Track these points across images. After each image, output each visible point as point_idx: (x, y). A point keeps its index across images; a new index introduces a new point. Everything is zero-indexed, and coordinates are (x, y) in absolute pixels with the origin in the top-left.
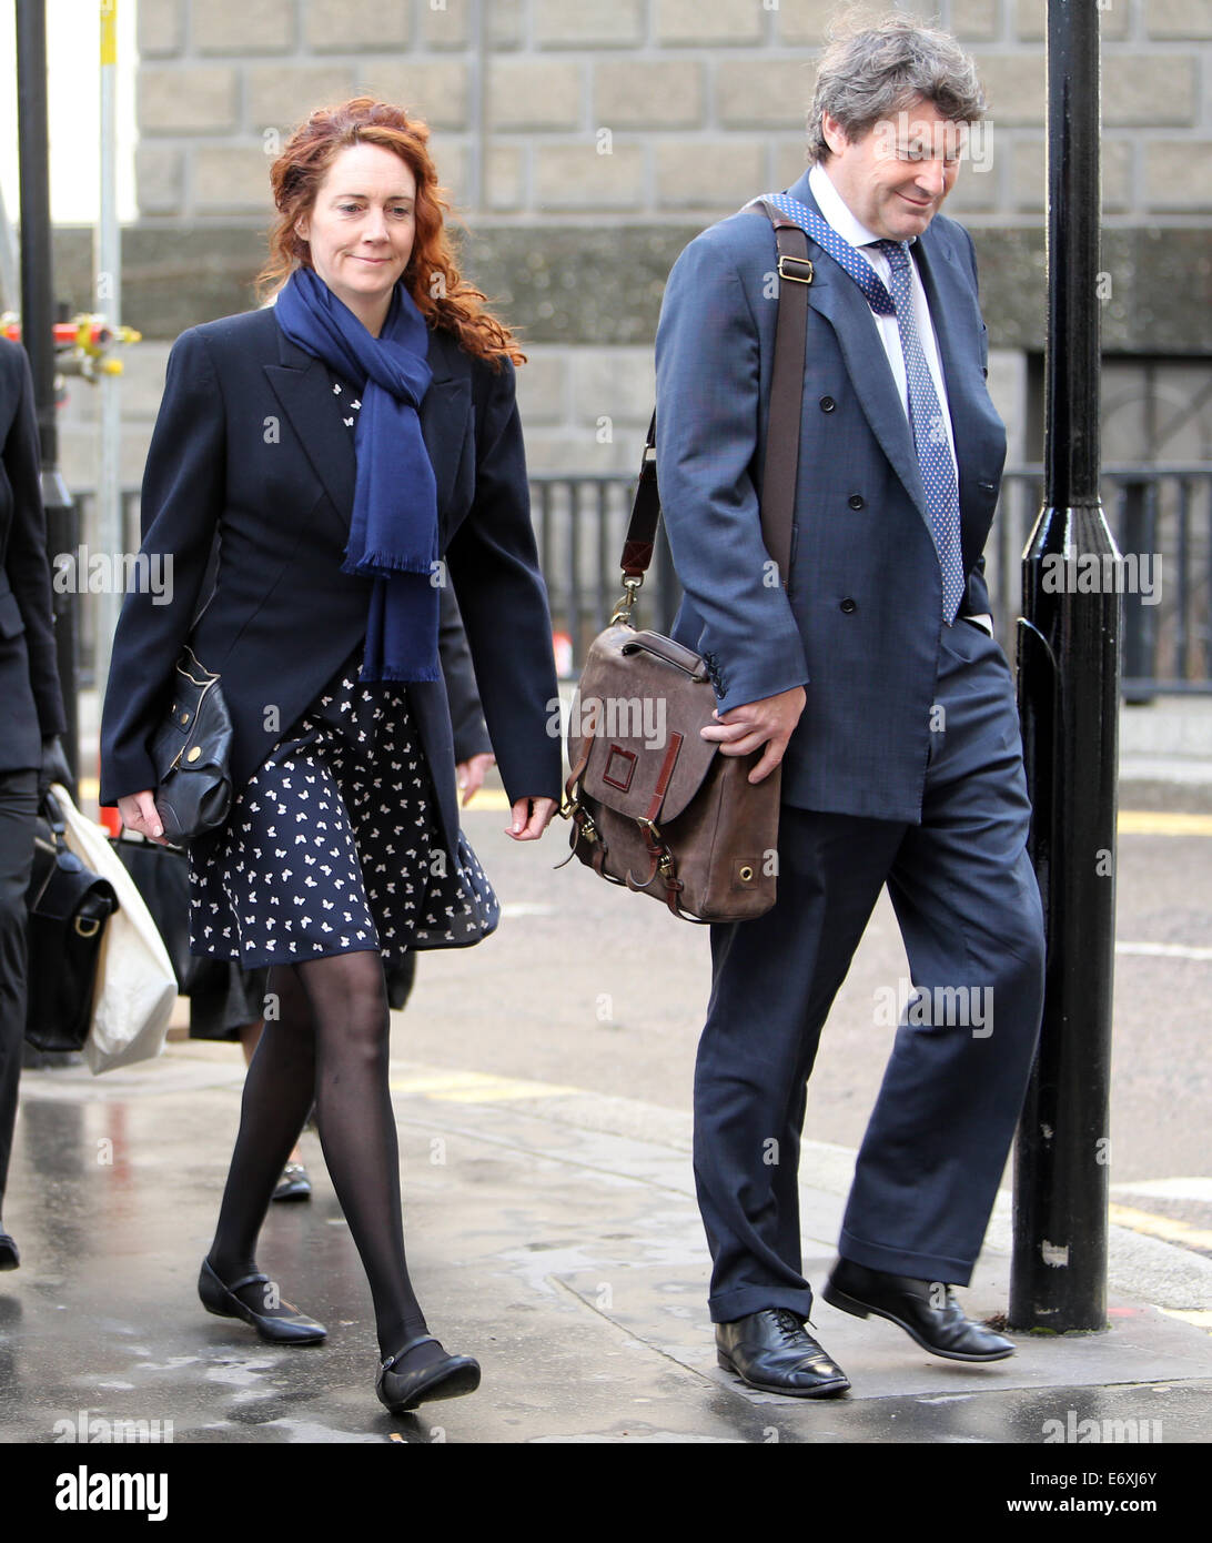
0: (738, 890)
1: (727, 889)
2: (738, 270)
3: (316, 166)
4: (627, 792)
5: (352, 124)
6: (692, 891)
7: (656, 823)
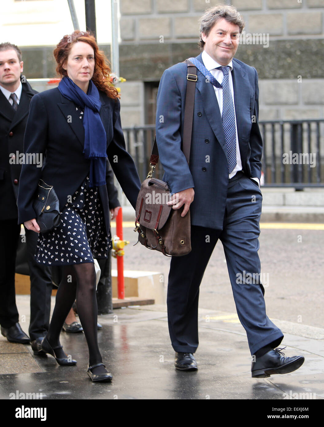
0: (180, 246)
1: (177, 246)
2: (175, 78)
3: (67, 49)
4: (149, 222)
5: (76, 37)
6: (168, 248)
7: (157, 230)
